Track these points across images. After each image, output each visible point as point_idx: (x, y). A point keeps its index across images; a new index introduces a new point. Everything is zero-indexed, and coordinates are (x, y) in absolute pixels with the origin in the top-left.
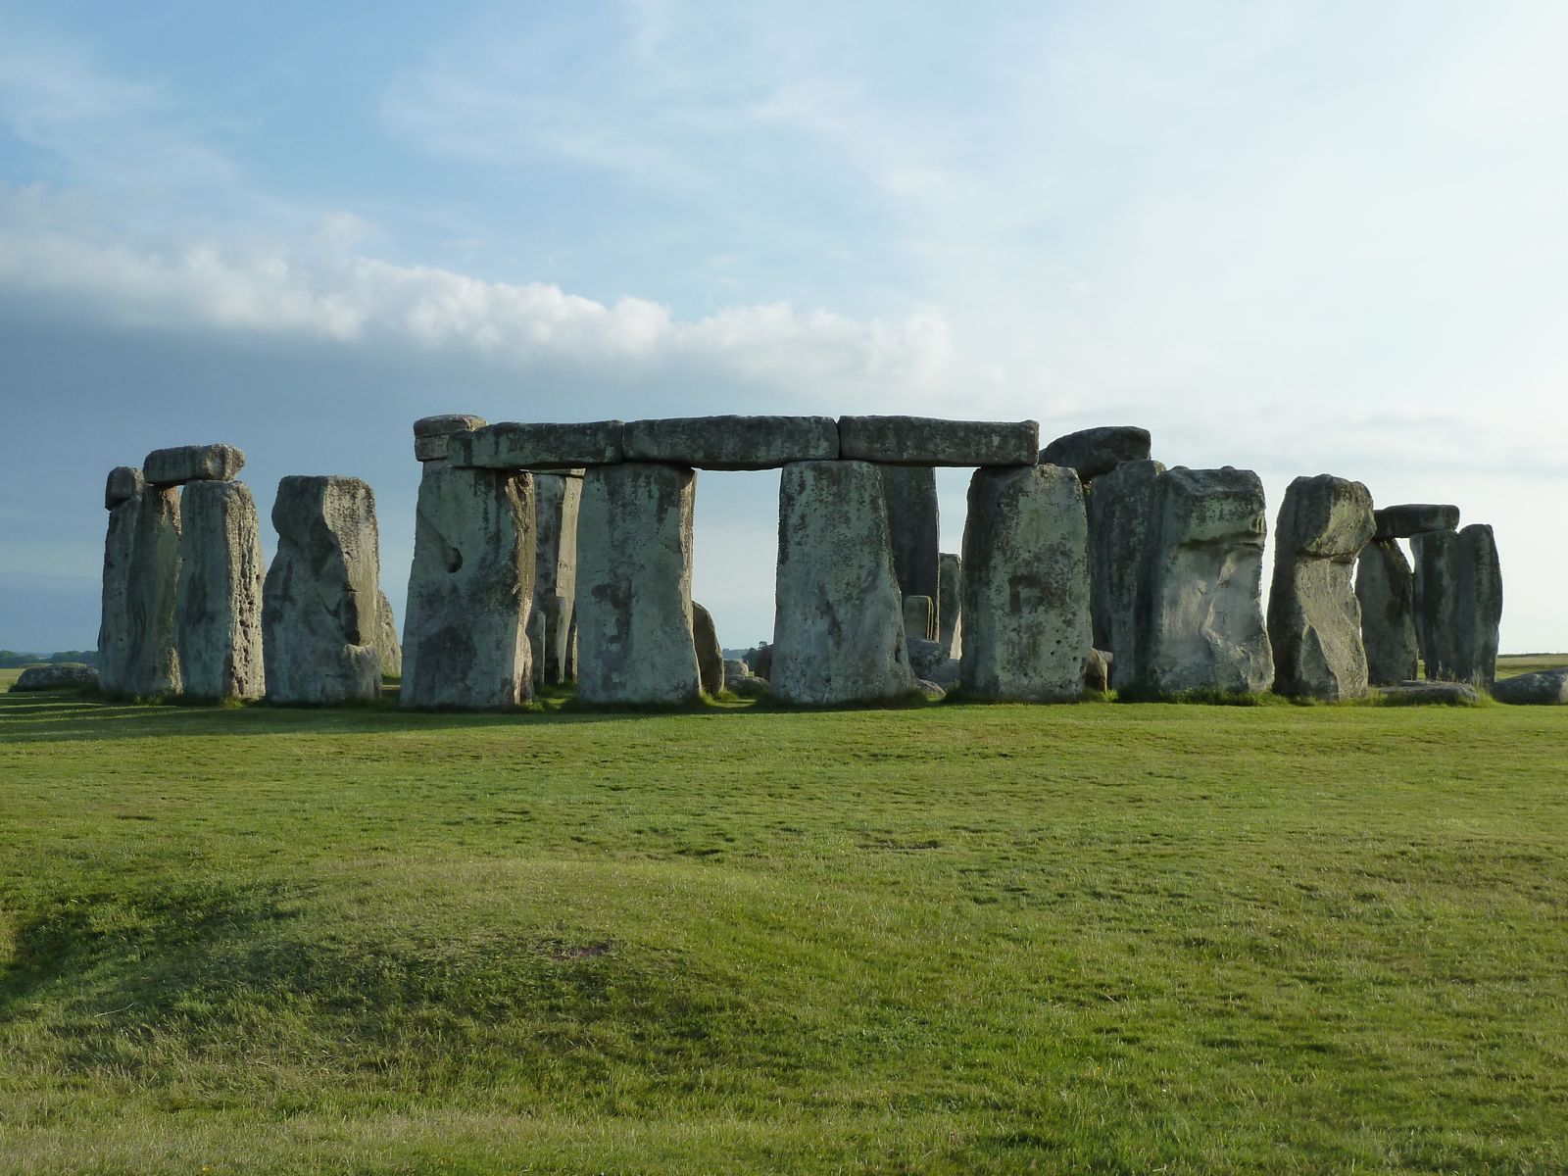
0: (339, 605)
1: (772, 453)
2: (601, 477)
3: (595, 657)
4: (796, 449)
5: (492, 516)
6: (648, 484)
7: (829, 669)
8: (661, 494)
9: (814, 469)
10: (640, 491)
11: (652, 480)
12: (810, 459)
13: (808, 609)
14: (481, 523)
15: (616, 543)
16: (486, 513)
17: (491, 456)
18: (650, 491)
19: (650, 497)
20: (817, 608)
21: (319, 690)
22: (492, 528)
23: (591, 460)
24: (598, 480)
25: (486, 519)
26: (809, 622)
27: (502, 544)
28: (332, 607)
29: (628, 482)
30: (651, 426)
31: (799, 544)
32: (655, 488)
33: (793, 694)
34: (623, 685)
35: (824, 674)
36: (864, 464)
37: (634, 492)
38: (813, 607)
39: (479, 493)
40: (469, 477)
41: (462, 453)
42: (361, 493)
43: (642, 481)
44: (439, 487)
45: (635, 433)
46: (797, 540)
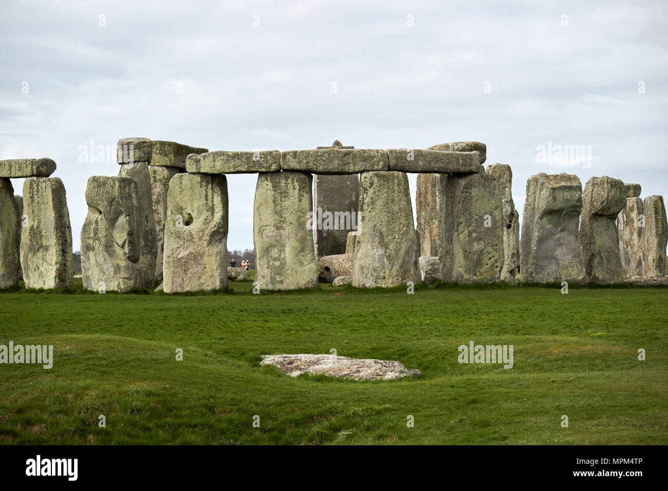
0: (124, 242)
1: (356, 168)
2: (269, 179)
3: (267, 268)
4: (368, 166)
5: (210, 197)
6: (293, 182)
7: (385, 273)
8: (299, 188)
9: (377, 175)
10: (289, 185)
11: (295, 180)
12: (375, 171)
13: (374, 244)
14: (203, 201)
15: (277, 211)
16: (206, 195)
17: (211, 168)
18: (294, 186)
19: (294, 189)
20: (379, 243)
21: (117, 285)
22: (210, 204)
23: (264, 170)
24: (267, 180)
25: (207, 199)
26: (375, 250)
27: (215, 211)
28: (120, 243)
29: (283, 182)
30: (295, 154)
31: (370, 212)
32: (296, 184)
33: (367, 285)
34: (282, 282)
35: (382, 275)
36: (400, 173)
37: (286, 186)
38: (377, 243)
39: (203, 186)
40: (198, 178)
41: (194, 165)
42: (133, 185)
43: (290, 181)
44: (181, 183)
45: (288, 157)
46: (369, 210)
